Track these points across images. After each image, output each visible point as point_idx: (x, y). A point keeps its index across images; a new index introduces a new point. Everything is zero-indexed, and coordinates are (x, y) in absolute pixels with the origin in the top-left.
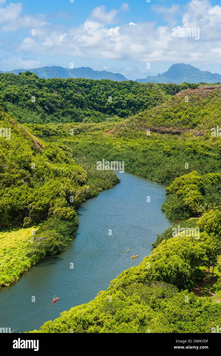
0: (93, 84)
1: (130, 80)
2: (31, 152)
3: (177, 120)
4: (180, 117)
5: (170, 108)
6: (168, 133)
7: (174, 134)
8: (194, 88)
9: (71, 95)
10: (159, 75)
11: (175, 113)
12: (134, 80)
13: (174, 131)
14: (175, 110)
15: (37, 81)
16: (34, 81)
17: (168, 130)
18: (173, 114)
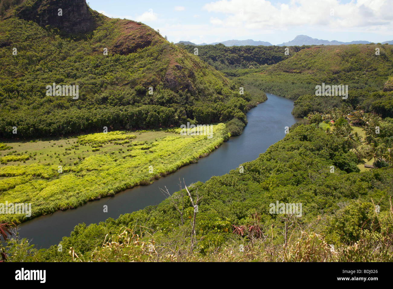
0: (254, 48)
1: (273, 45)
2: (222, 85)
3: (300, 65)
4: (301, 64)
5: (295, 59)
6: (295, 73)
7: (297, 73)
8: (309, 48)
9: (243, 54)
10: (289, 42)
11: (298, 62)
12: (276, 45)
13: (298, 71)
14: (299, 60)
15: (225, 48)
16: (223, 48)
17: (294, 71)
18: (297, 62)
